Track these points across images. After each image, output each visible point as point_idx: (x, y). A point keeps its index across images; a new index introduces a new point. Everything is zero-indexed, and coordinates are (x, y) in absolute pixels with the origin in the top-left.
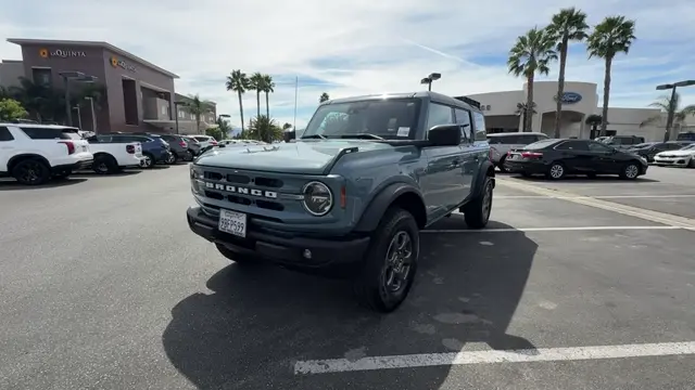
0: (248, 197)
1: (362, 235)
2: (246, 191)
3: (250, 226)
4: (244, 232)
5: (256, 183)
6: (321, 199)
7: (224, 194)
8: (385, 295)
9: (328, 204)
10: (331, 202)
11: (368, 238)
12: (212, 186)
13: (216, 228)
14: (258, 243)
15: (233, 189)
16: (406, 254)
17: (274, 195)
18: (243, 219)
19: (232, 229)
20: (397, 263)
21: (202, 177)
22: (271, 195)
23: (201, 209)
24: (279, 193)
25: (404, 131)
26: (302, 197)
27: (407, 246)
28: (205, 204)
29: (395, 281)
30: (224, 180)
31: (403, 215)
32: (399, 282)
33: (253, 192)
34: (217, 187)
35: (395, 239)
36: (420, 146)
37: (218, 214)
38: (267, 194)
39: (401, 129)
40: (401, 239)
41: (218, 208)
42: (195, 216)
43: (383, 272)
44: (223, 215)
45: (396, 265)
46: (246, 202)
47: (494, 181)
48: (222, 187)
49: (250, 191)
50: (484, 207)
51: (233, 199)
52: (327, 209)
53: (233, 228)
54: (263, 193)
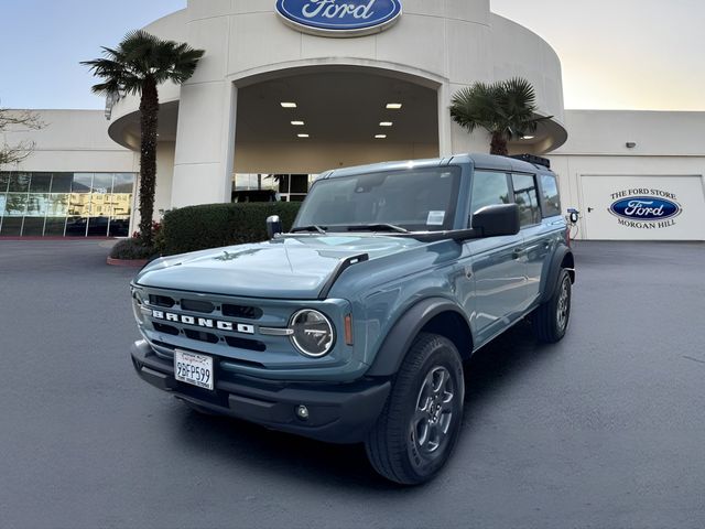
0: (214, 332)
1: (380, 380)
2: (209, 323)
3: (219, 373)
4: (210, 382)
5: (224, 313)
6: (318, 333)
7: (178, 326)
8: (417, 461)
9: (328, 340)
10: (332, 335)
11: (388, 384)
12: (161, 315)
13: (172, 375)
14: (231, 397)
15: (192, 321)
16: (445, 397)
17: (251, 329)
18: (208, 364)
19: (193, 378)
20: (434, 411)
21: (147, 302)
22: (247, 329)
23: (149, 347)
24: (258, 326)
25: (436, 217)
26: (289, 331)
27: (447, 386)
28: (154, 341)
29: (431, 438)
30: (177, 308)
31: (439, 344)
32: (438, 438)
33: (220, 325)
34: (168, 316)
35: (428, 380)
36: (460, 239)
37: (172, 355)
38: (240, 328)
39: (431, 214)
40: (436, 377)
41: (173, 347)
42: (142, 358)
43: (413, 428)
44: (179, 357)
45: (431, 415)
46: (211, 338)
47: (572, 274)
48: (175, 318)
49: (215, 323)
50: (559, 313)
51: (193, 334)
52: (328, 345)
53: (195, 376)
54: (235, 327)
